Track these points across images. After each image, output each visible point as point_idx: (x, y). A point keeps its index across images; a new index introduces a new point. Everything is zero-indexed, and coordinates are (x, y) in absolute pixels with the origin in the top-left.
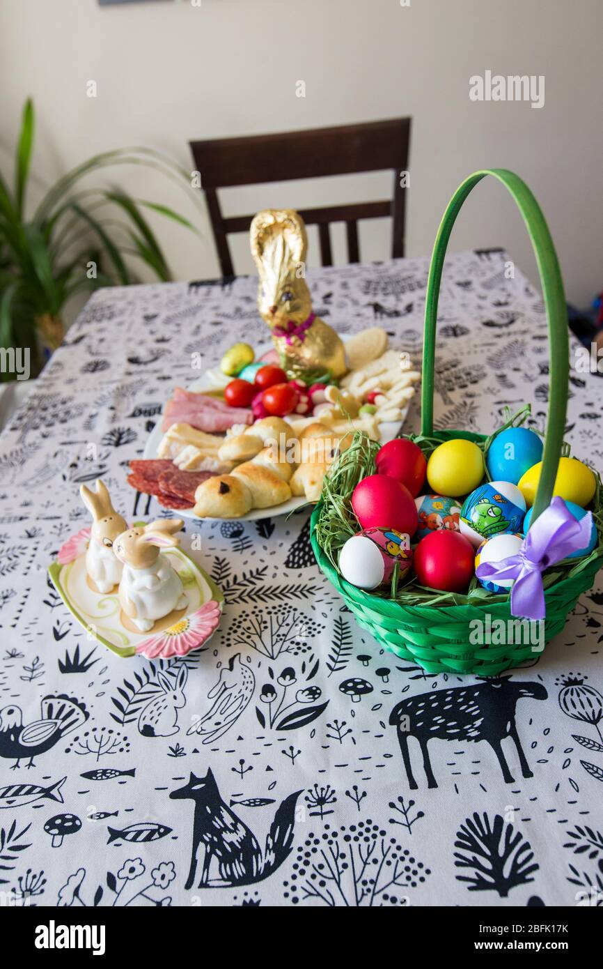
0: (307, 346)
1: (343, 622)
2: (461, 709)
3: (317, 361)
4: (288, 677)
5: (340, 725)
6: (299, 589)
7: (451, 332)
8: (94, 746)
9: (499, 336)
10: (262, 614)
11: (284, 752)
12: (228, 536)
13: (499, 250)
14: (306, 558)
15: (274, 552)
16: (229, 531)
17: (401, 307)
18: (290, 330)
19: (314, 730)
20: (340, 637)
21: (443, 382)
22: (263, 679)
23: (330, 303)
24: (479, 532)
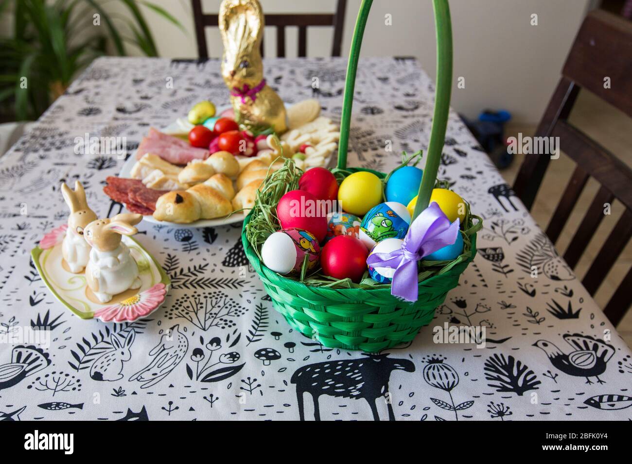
0: (257, 106)
1: (263, 307)
2: (348, 375)
3: (264, 118)
4: (215, 344)
5: (252, 381)
6: (232, 282)
7: (369, 111)
8: (52, 385)
9: (405, 117)
10: (200, 297)
11: (205, 398)
12: (180, 240)
13: (412, 58)
14: (240, 260)
15: (215, 254)
16: (181, 236)
17: (334, 91)
18: (245, 91)
19: (231, 383)
20: (259, 318)
21: (360, 145)
22: (195, 344)
23: (279, 83)
24: (373, 239)
